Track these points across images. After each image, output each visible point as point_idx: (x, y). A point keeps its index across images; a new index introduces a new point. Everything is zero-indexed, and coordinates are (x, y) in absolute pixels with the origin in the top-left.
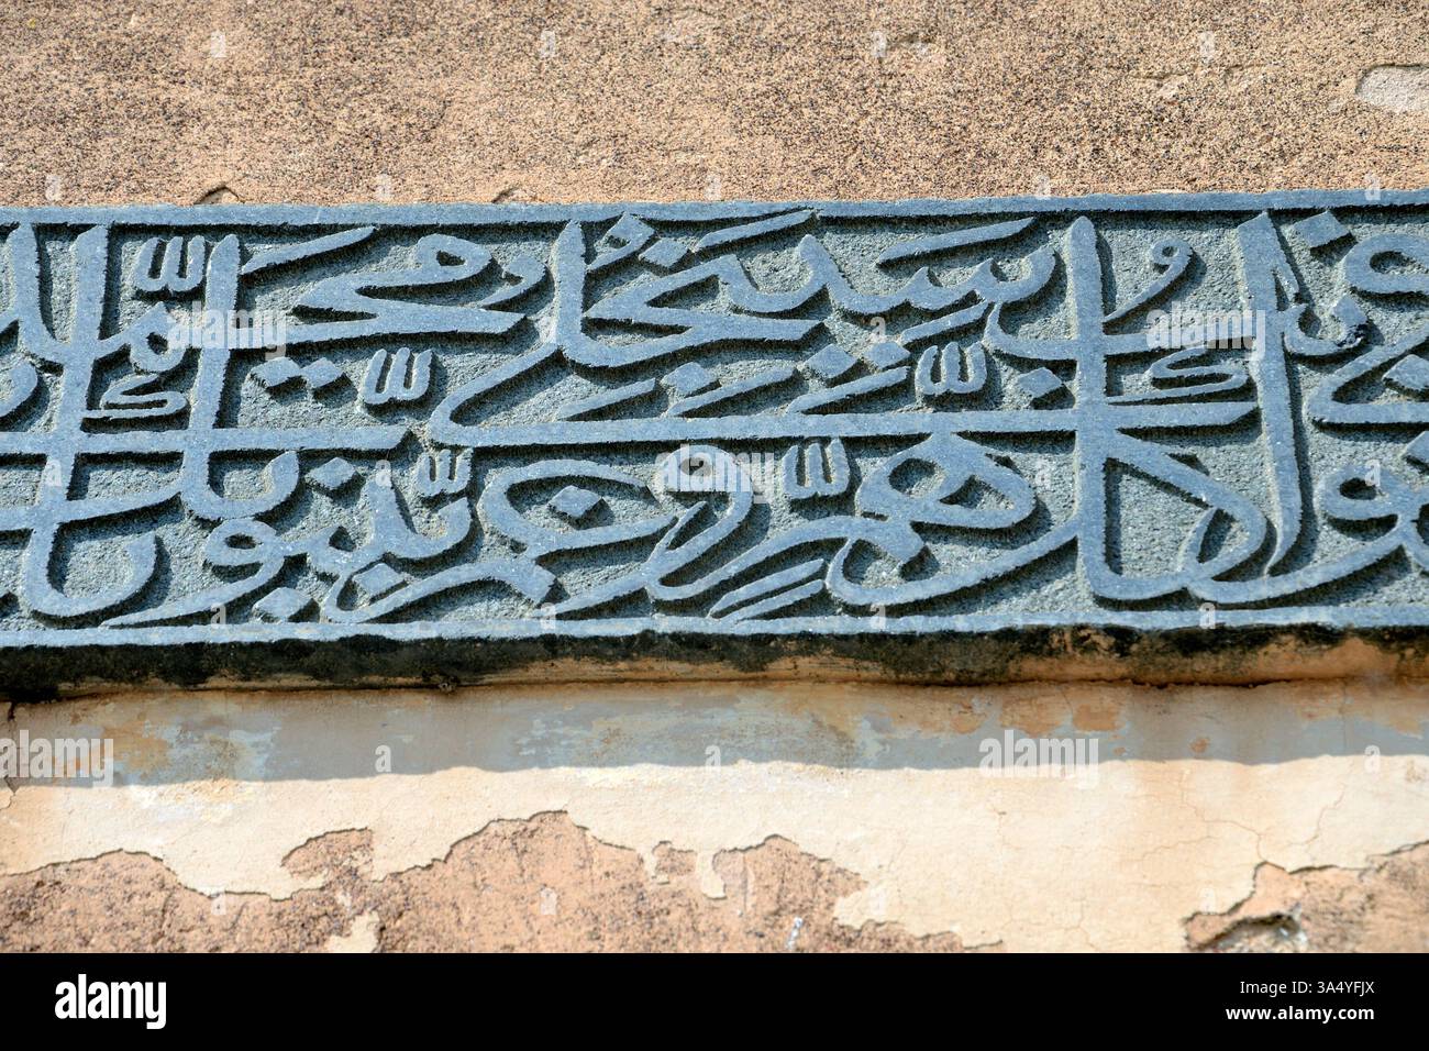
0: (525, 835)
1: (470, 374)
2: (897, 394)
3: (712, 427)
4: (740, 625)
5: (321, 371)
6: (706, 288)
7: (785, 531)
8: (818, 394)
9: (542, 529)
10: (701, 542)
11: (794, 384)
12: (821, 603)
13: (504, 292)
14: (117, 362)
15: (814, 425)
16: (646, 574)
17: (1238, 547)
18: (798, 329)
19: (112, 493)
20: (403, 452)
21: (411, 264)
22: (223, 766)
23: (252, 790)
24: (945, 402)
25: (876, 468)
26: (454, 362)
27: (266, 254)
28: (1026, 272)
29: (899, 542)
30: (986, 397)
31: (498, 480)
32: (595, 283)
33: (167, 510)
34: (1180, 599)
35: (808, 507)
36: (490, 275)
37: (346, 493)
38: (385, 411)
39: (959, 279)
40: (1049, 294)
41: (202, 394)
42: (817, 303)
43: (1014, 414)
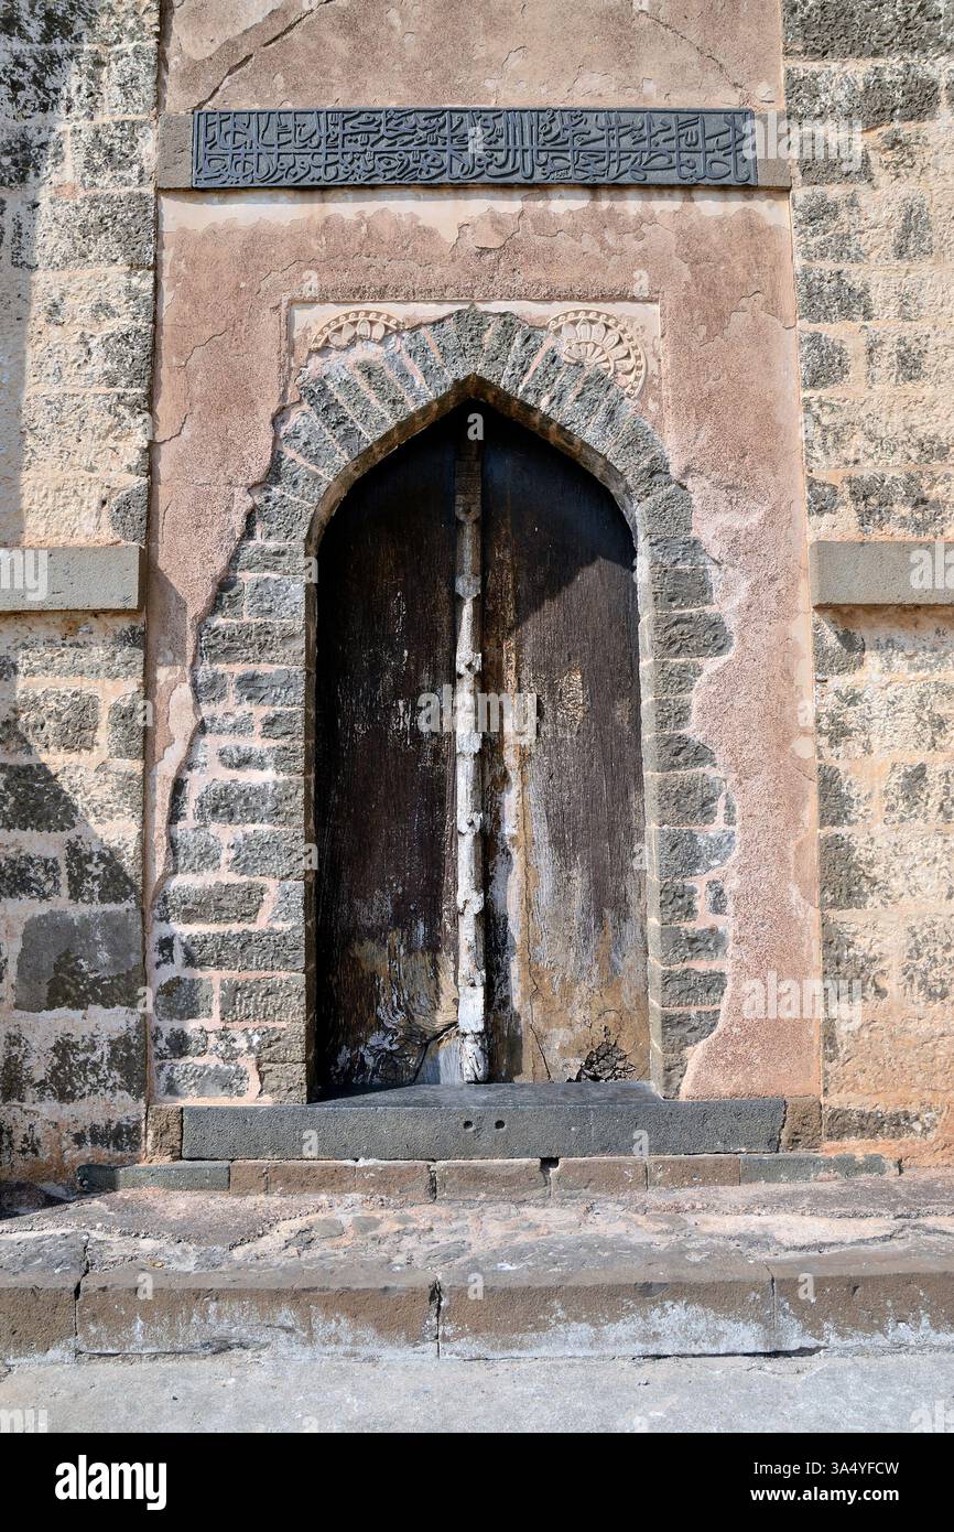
0: (383, 211)
1: (374, 138)
2: (425, 142)
3: (403, 148)
4: (406, 182)
5: (354, 138)
6: (401, 123)
7: (412, 166)
8: (416, 142)
9: (383, 165)
10: (402, 168)
11: (412, 141)
12: (416, 179)
13: (376, 123)
14: (329, 137)
15: (415, 148)
16: (394, 173)
17: (466, 169)
18: (413, 130)
19: (332, 159)
20: (365, 152)
21: (363, 118)
22: (346, 200)
23: (350, 204)
24: (431, 144)
25: (423, 155)
26: (371, 136)
27: (346, 116)
28: (441, 120)
29: (426, 168)
30: (436, 143)
31: (377, 157)
32: (387, 122)
33: (337, 162)
34: (459, 178)
35: (415, 162)
36: (374, 120)
37: (358, 159)
38: (362, 145)
39: (434, 121)
40: (443, 126)
41: (339, 142)
42: (415, 126)
43: (440, 147)
